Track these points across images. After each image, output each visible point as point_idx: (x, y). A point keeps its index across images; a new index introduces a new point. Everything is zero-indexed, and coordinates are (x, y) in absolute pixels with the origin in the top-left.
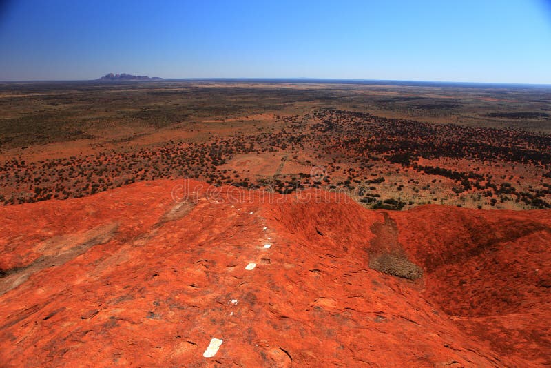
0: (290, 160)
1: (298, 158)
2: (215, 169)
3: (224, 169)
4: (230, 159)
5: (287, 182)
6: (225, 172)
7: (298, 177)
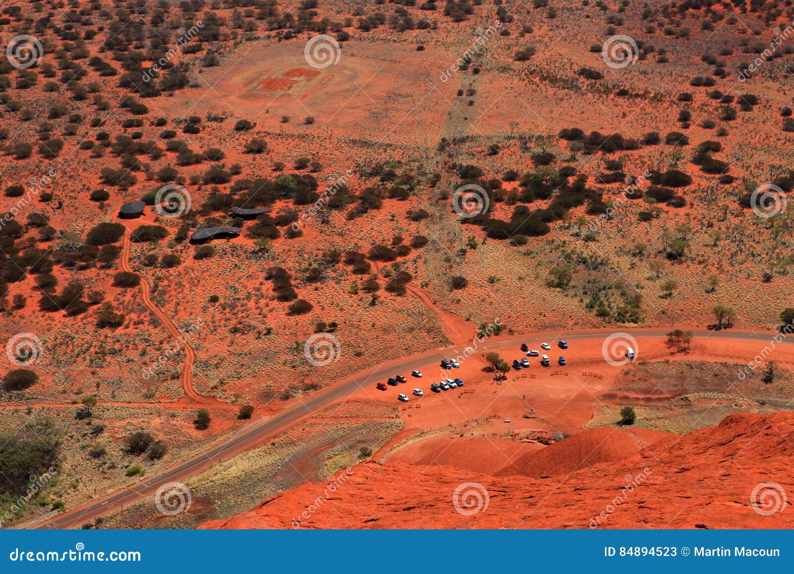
0: (505, 69)
1: (538, 58)
2: (143, 110)
3: (185, 114)
4: (211, 63)
5: (511, 176)
6: (192, 126)
7: (562, 149)
